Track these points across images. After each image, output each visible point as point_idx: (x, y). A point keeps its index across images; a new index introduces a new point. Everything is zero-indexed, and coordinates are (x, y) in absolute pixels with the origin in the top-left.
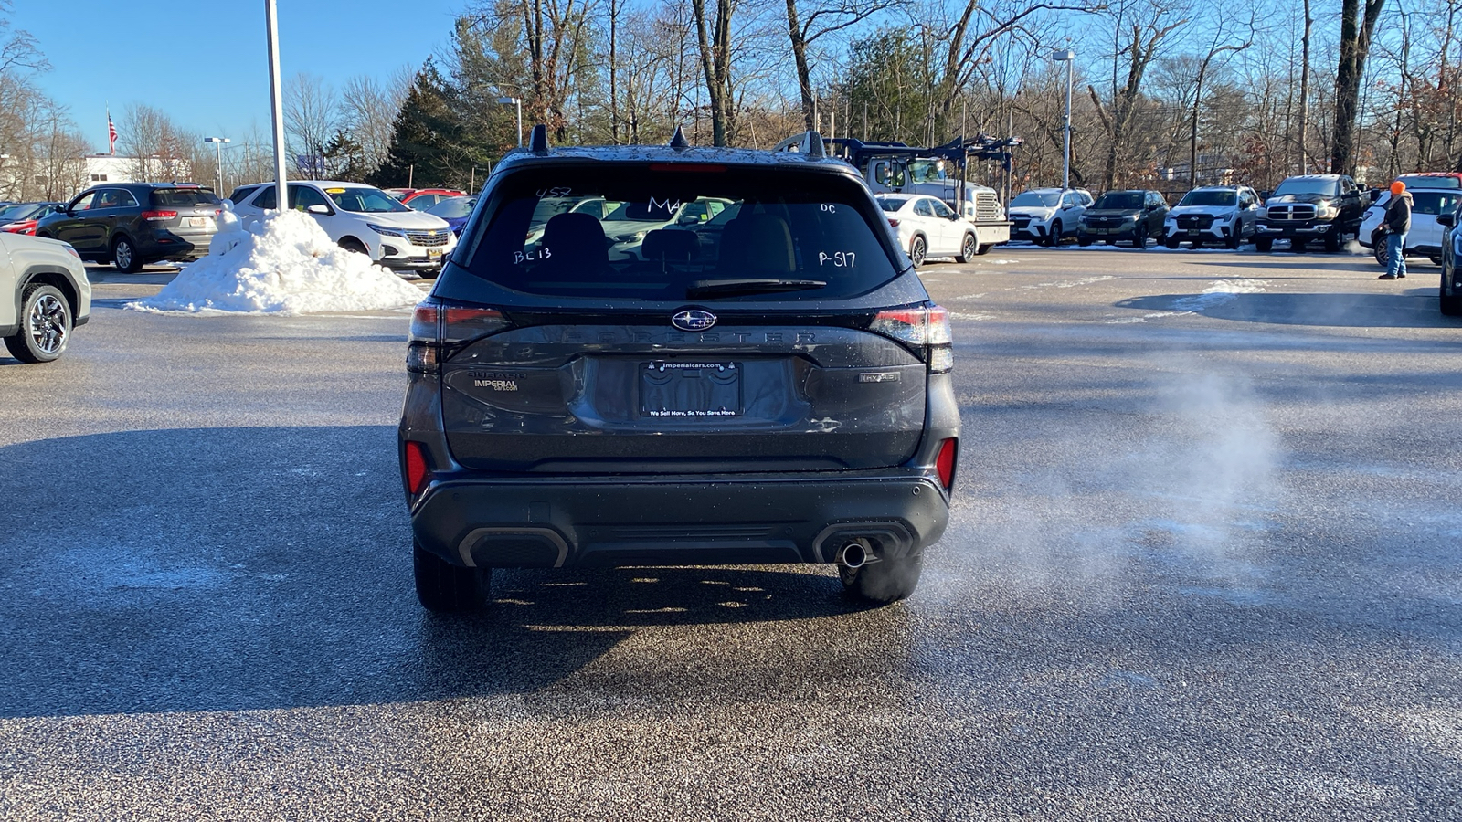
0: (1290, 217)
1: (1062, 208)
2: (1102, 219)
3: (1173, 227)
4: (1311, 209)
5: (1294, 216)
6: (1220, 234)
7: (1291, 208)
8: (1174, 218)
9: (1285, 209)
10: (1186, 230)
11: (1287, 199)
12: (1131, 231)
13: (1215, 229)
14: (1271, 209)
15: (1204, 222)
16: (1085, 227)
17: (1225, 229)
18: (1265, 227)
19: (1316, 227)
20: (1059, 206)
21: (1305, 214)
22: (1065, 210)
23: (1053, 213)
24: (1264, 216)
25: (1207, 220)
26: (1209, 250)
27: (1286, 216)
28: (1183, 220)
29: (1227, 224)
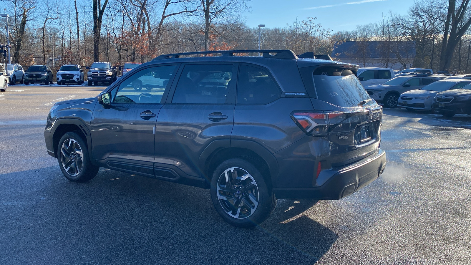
0: (99, 75)
1: (15, 71)
2: (34, 75)
3: (61, 78)
4: (105, 72)
5: (100, 75)
6: (76, 81)
7: (99, 72)
8: (60, 75)
9: (97, 72)
10: (65, 79)
11: (97, 69)
12: (45, 79)
13: (75, 78)
14: (93, 72)
15: (71, 76)
16: (27, 78)
17: (78, 79)
18: (91, 78)
19: (107, 78)
20: (14, 70)
21: (103, 74)
22: (16, 71)
23: (13, 73)
24: (90, 75)
25: (72, 76)
26: (74, 85)
27: (97, 75)
28: (63, 76)
29: (78, 77)
